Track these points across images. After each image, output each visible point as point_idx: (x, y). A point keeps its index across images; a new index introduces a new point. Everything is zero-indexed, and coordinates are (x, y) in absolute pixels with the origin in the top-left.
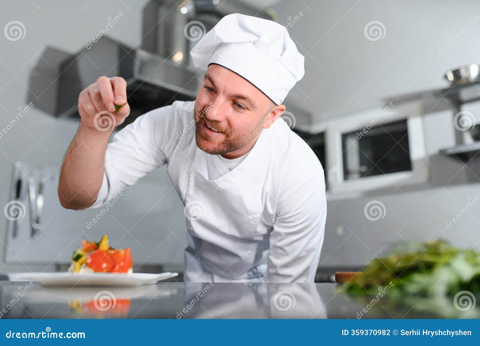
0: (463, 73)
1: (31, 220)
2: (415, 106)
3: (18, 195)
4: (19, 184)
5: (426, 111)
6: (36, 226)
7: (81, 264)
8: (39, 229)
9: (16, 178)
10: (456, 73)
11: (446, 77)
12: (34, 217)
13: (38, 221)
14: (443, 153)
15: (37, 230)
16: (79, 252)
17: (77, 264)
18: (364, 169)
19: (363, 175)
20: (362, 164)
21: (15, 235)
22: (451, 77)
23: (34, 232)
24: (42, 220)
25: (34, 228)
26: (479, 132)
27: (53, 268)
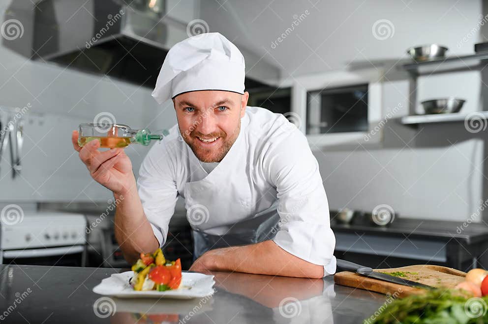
0: (426, 51)
1: (13, 162)
2: (376, 73)
5: (387, 78)
6: (17, 168)
7: (145, 277)
8: (19, 170)
10: (419, 50)
11: (409, 52)
12: (15, 158)
13: (18, 163)
14: (397, 122)
16: (141, 264)
17: (141, 275)
18: (324, 124)
19: (323, 131)
20: (322, 120)
22: (413, 52)
23: (14, 173)
24: (23, 161)
25: (15, 170)
26: (432, 107)
27: (35, 206)
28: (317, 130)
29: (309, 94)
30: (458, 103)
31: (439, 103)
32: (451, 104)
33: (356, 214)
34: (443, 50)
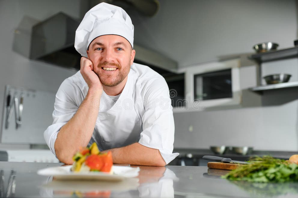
0: (264, 46)
1: (16, 119)
3: (8, 104)
4: (9, 98)
5: (242, 65)
6: (19, 122)
7: (82, 164)
8: (20, 124)
9: (7, 94)
10: (260, 46)
11: (254, 48)
12: (18, 117)
13: (20, 120)
14: (250, 90)
15: (19, 125)
16: (79, 155)
17: (79, 163)
18: (205, 95)
19: (205, 99)
20: (204, 92)
21: (7, 127)
22: (257, 47)
23: (17, 126)
24: (22, 119)
25: (18, 124)
26: (271, 80)
27: (29, 146)
28: (201, 98)
29: (196, 76)
30: (286, 77)
31: (275, 77)
32: (282, 77)
33: (227, 149)
34: (275, 46)
